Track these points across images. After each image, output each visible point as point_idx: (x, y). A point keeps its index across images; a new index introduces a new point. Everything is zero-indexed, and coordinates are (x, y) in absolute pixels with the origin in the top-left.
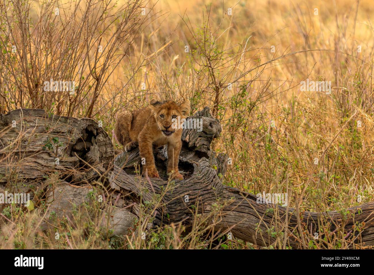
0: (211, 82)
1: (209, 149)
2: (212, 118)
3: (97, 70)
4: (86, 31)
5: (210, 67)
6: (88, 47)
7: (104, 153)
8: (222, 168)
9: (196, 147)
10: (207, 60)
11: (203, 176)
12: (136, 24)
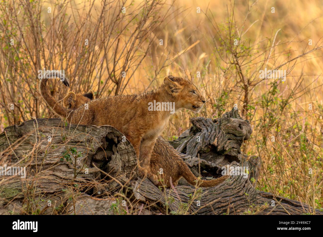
0: (239, 80)
1: (239, 153)
2: (241, 118)
3: (116, 73)
4: (103, 32)
5: (238, 64)
6: (105, 49)
7: (127, 162)
8: (255, 172)
9: (225, 151)
10: (234, 57)
11: (234, 182)
12: (156, 22)
